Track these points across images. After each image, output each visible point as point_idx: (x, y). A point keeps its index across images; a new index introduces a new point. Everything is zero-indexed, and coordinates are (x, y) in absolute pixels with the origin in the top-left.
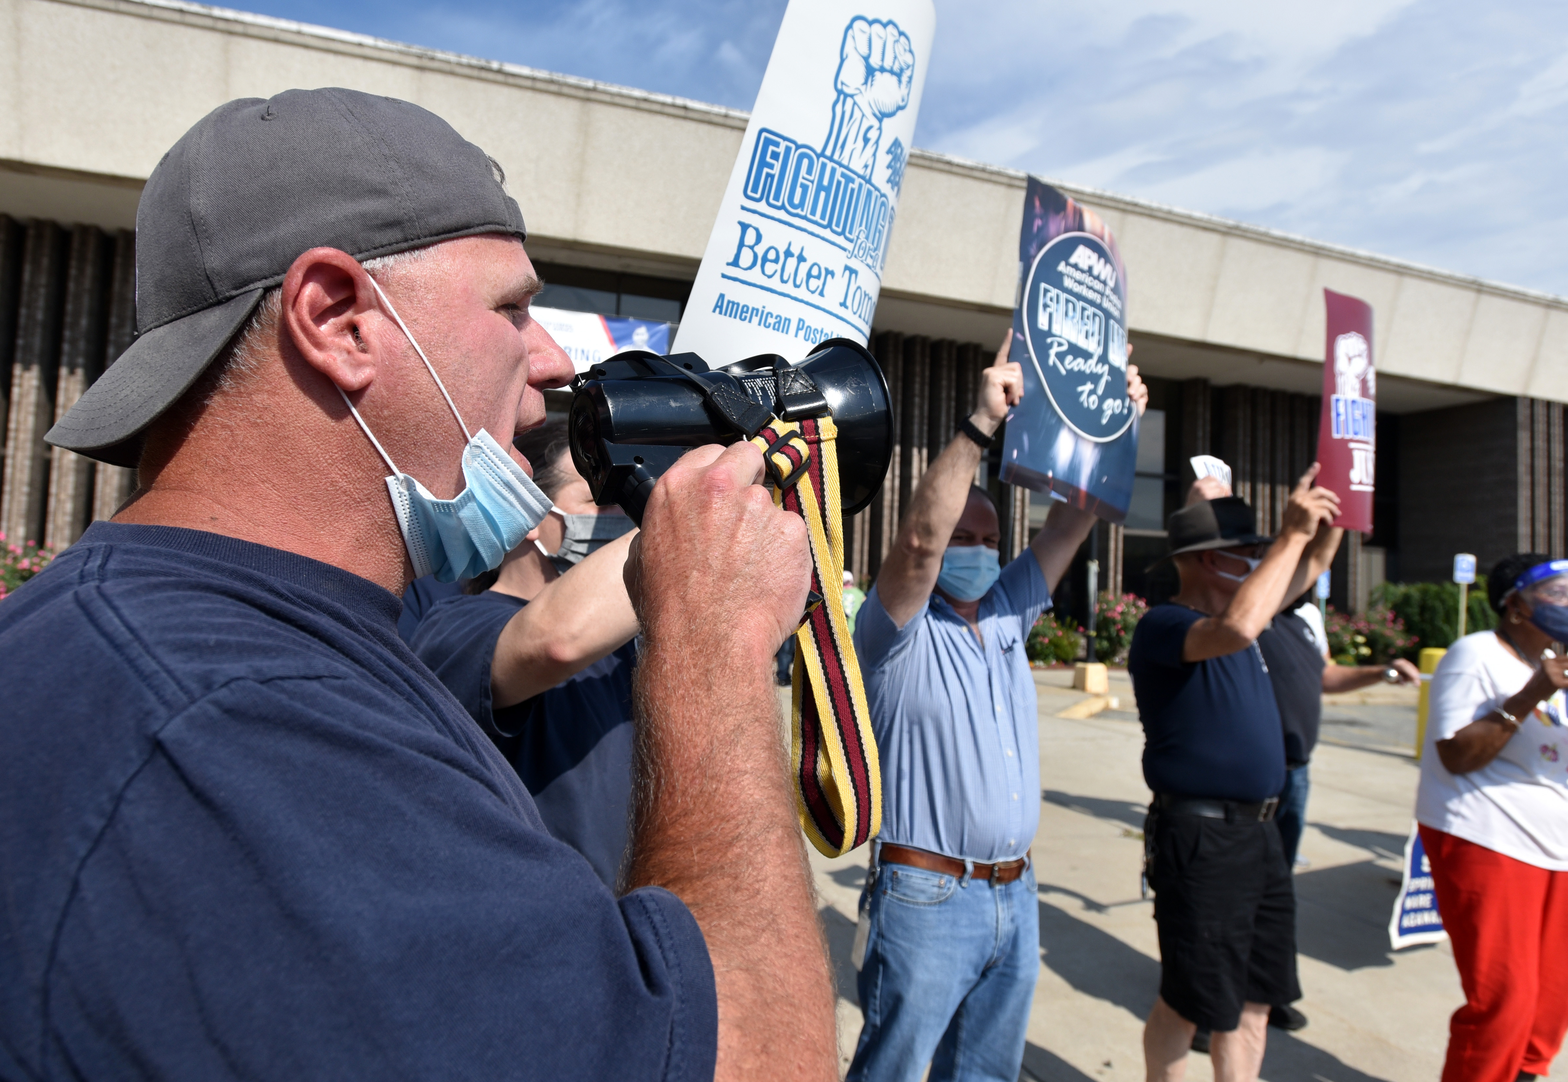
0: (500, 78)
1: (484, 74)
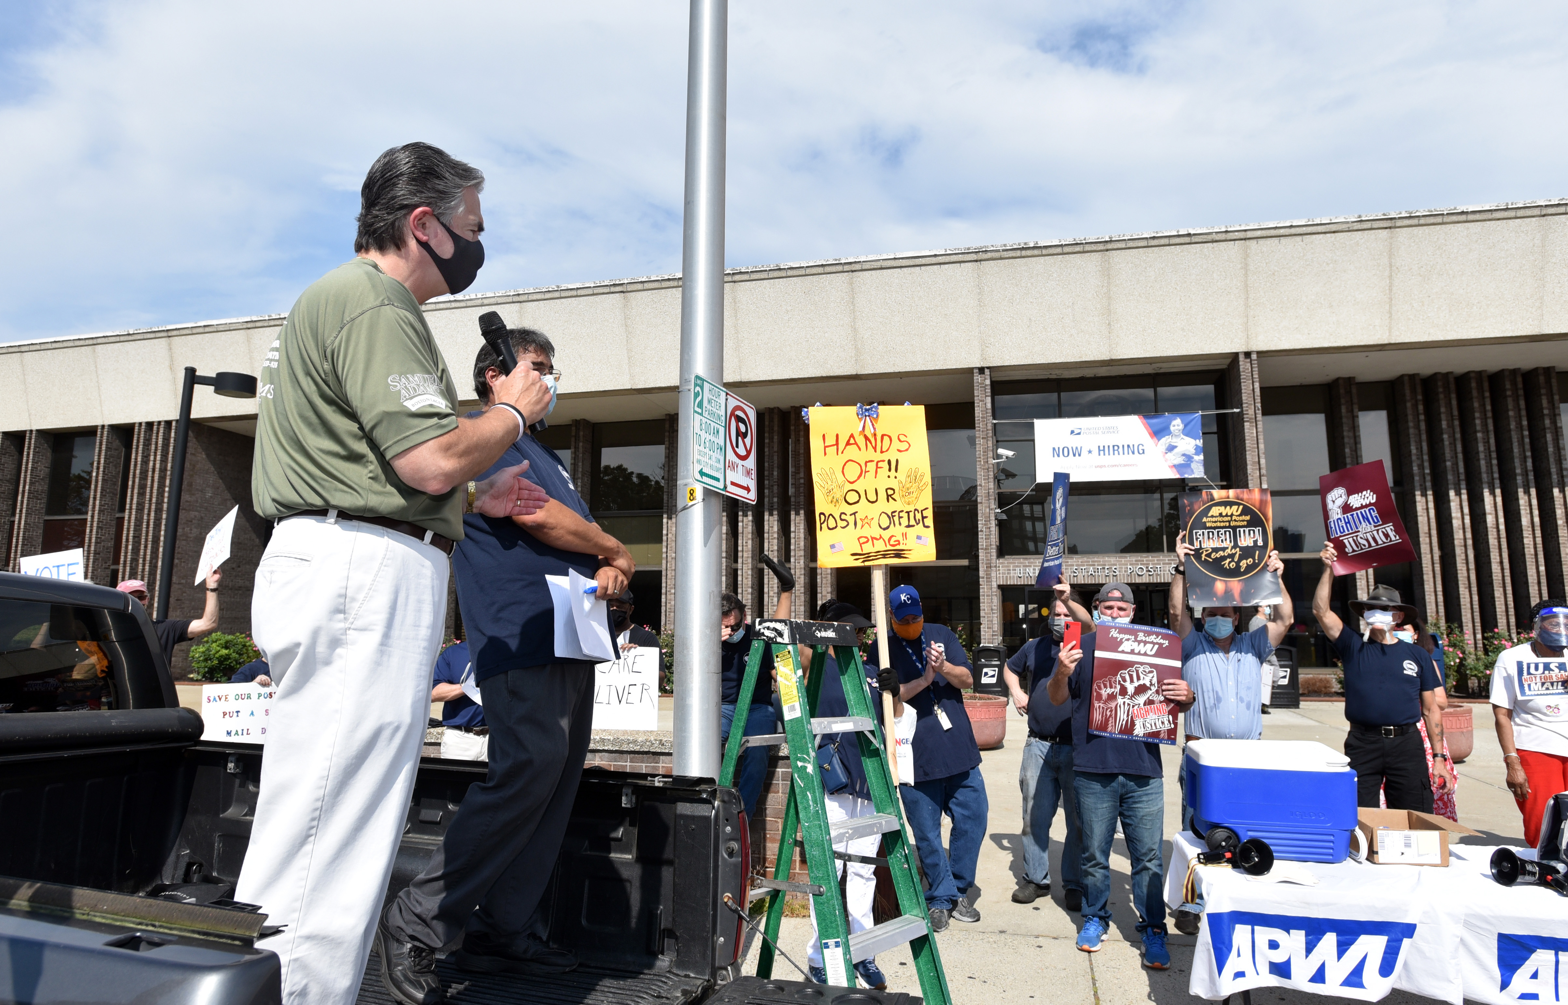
0: (1036, 252)
1: (1024, 253)
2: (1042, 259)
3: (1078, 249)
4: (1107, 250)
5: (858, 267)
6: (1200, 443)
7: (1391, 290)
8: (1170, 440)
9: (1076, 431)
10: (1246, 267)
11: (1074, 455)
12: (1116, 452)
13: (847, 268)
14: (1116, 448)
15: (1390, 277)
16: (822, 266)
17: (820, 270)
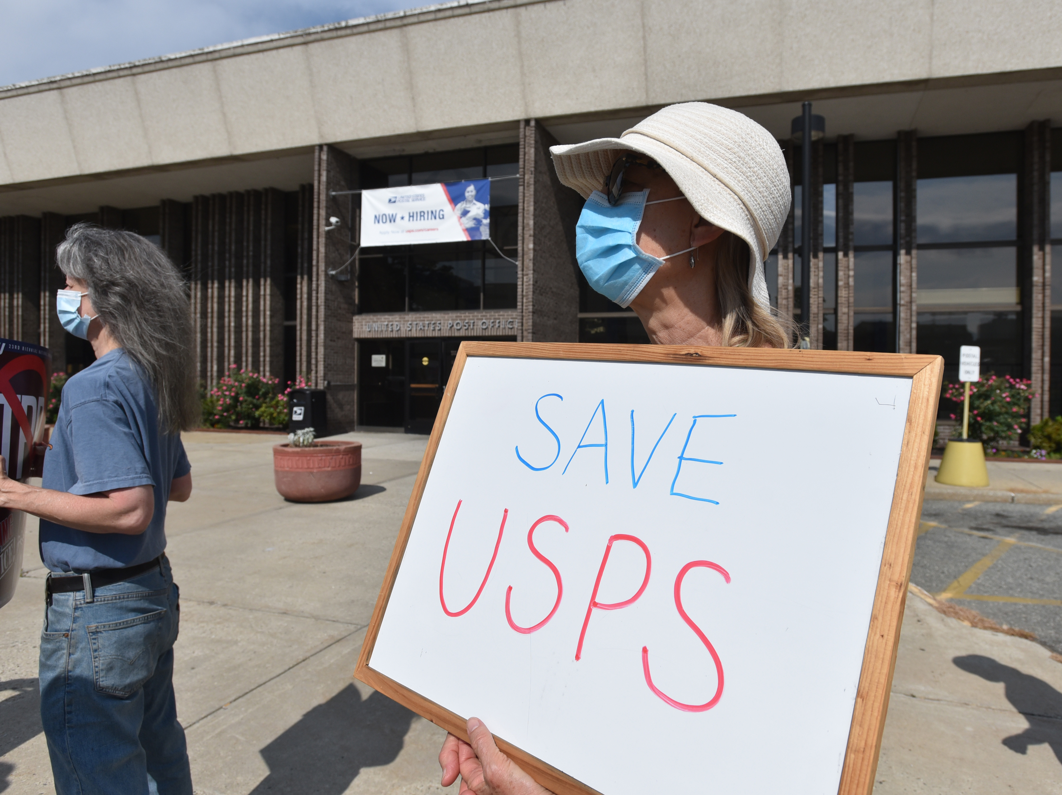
0: (348, 31)
2: (353, 39)
3: (380, 26)
4: (405, 25)
5: (217, 55)
6: (487, 207)
7: (645, 51)
8: (464, 205)
9: (393, 200)
10: (518, 35)
11: (390, 221)
12: (422, 218)
13: (210, 57)
14: (422, 214)
15: (644, 38)
16: (192, 56)
17: (190, 60)
